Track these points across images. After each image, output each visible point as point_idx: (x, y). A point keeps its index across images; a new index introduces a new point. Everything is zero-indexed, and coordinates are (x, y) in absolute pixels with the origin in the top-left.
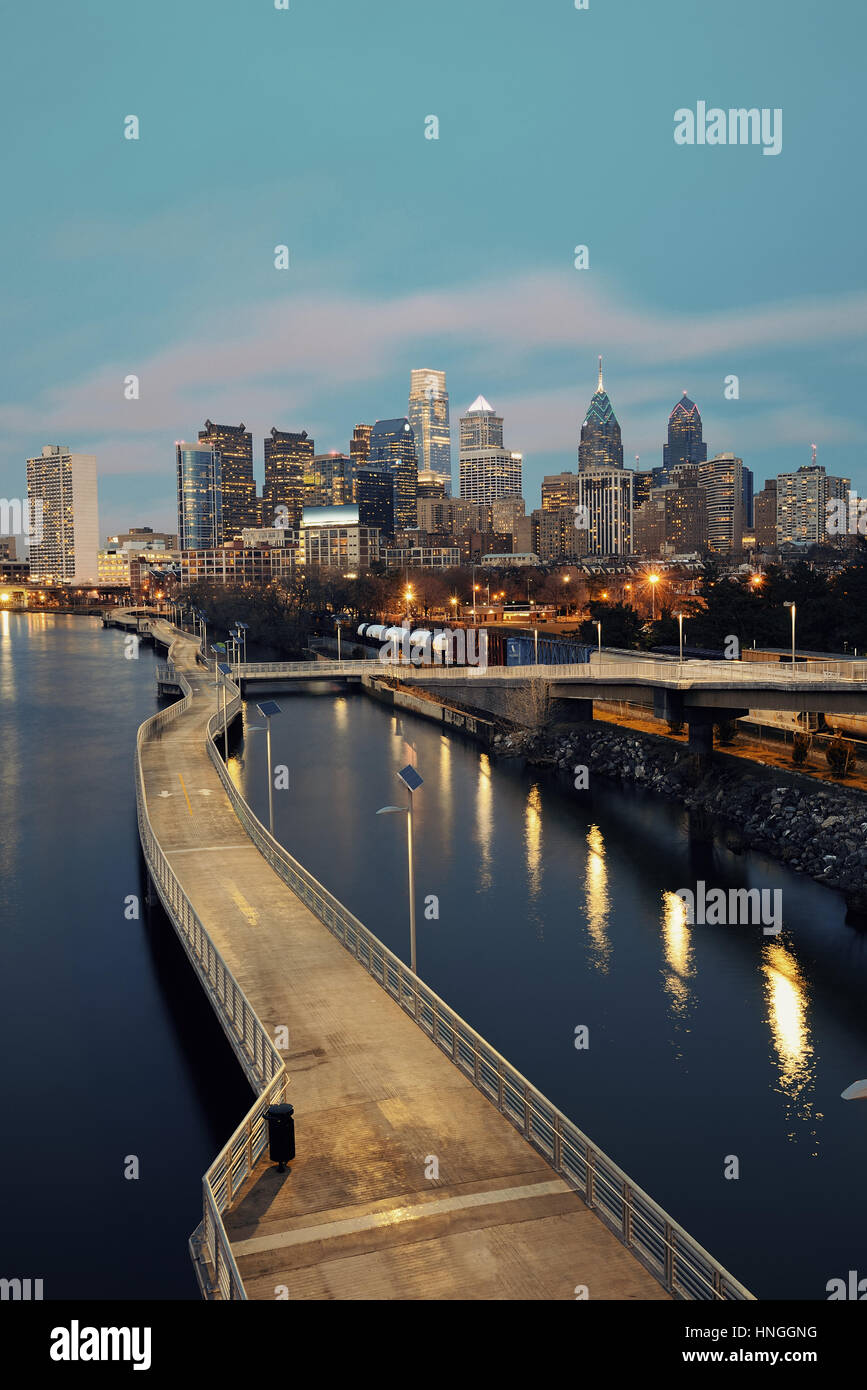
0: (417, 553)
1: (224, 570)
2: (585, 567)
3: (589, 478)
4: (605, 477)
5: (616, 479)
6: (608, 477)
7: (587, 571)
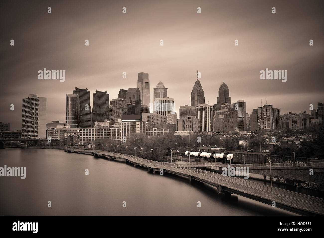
0: (155, 130)
1: (95, 135)
2: (224, 135)
3: (200, 107)
4: (205, 107)
5: (208, 108)
6: (206, 107)
7: (225, 136)
